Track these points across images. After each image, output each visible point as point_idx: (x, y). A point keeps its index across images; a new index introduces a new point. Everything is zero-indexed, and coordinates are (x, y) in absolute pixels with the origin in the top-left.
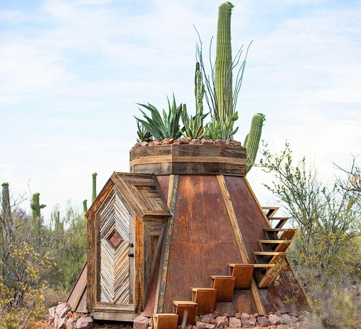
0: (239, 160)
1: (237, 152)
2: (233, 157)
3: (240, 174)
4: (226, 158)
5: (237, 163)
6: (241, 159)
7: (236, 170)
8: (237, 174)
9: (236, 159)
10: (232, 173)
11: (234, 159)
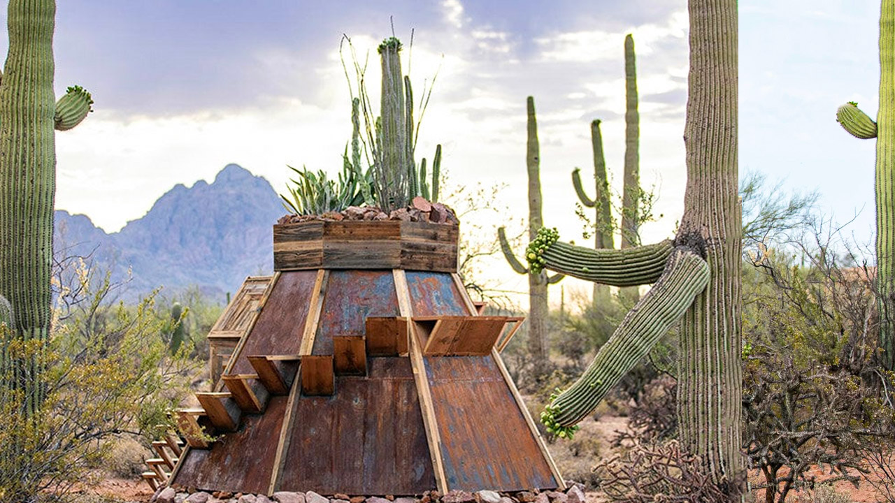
0: (309, 243)
1: (304, 230)
2: (296, 240)
3: (310, 266)
4: (283, 244)
5: (304, 249)
6: (312, 241)
7: (303, 260)
8: (306, 266)
9: (302, 242)
10: (296, 267)
11: (300, 242)
